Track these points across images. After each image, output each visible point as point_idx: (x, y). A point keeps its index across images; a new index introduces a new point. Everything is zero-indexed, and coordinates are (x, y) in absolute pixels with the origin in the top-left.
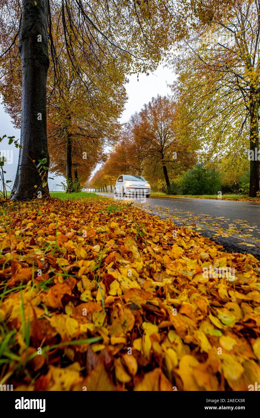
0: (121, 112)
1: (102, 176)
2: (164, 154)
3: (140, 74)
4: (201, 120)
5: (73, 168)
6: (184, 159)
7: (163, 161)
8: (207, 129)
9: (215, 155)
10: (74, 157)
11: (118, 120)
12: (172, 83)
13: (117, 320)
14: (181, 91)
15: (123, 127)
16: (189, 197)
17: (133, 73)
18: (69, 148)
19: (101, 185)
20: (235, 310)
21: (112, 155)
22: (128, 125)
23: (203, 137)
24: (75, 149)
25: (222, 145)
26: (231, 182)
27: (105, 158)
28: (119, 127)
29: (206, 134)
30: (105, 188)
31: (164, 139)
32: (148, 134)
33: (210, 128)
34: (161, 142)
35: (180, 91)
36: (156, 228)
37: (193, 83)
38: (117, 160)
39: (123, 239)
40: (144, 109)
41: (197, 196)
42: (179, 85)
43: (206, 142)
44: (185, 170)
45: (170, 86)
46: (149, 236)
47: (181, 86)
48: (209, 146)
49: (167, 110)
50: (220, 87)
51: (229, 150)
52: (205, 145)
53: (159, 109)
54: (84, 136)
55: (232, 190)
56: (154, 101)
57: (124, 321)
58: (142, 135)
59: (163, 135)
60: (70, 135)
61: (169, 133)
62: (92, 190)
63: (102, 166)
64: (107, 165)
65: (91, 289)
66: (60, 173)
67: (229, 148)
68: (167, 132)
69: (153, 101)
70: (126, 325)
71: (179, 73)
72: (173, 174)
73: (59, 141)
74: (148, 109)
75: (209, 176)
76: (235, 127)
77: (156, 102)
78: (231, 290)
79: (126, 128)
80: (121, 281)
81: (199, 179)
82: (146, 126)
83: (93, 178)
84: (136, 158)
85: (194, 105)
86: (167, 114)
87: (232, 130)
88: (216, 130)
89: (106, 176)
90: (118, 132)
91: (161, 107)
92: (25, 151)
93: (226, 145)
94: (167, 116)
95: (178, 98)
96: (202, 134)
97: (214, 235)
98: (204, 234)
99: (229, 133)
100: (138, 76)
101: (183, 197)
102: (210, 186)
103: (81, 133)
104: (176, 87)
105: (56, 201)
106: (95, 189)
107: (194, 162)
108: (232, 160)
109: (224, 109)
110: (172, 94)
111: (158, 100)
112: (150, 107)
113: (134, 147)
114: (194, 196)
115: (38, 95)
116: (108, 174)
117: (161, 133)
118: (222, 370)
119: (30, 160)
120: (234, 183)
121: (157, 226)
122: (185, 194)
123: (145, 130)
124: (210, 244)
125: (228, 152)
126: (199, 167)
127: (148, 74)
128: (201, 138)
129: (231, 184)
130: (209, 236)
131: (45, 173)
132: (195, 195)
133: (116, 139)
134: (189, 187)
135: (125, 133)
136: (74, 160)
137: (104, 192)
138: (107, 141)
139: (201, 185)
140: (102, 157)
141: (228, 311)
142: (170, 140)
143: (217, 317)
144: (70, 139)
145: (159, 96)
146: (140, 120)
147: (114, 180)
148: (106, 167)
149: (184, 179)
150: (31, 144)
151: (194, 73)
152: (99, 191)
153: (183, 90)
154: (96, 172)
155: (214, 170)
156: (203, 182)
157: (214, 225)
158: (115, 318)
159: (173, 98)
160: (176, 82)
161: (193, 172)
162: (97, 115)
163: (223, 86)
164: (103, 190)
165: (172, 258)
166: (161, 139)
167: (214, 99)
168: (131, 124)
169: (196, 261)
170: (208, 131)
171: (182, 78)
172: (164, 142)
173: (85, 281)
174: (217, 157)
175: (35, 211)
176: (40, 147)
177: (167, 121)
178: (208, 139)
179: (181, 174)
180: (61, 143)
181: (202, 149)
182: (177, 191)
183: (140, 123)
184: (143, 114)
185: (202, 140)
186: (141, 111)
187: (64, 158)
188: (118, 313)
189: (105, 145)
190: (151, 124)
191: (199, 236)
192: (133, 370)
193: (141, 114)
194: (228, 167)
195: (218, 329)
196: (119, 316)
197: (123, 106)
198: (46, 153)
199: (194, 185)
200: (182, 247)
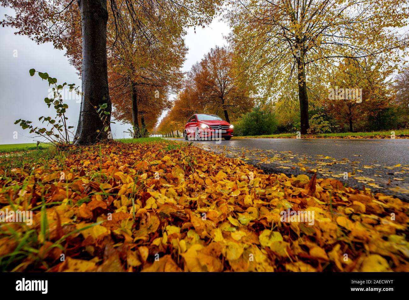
0: (183, 62)
1: (169, 122)
2: (225, 99)
3: (197, 27)
4: (255, 68)
5: (139, 116)
6: (243, 103)
7: (223, 106)
8: (261, 75)
9: (269, 99)
10: (140, 105)
11: (180, 69)
12: (228, 35)
13: (144, 225)
14: (236, 42)
15: (185, 75)
16: (249, 138)
17: (190, 26)
18: (135, 97)
19: (168, 131)
20: (253, 213)
21: (177, 102)
22: (190, 74)
23: (258, 83)
24: (140, 97)
25: (275, 90)
26: (286, 122)
27: (169, 105)
28: (181, 76)
29: (260, 80)
30: (171, 133)
31: (224, 86)
32: (209, 82)
33: (263, 75)
34: (221, 88)
35: (234, 42)
36: (208, 161)
37: (246, 35)
38: (181, 107)
39: (171, 169)
40: (204, 59)
41: (256, 136)
42: (234, 37)
43: (261, 87)
44: (244, 113)
45: (226, 38)
46: (199, 166)
47: (236, 38)
48: (263, 91)
49: (224, 59)
50: (270, 39)
51: (281, 94)
52: (260, 90)
53: (218, 59)
54: (149, 85)
55: (287, 129)
56: (213, 52)
57: (150, 225)
58: (203, 83)
59: (222, 82)
60: (135, 84)
61: (228, 80)
62: (160, 136)
63: (168, 113)
64: (172, 111)
65: (127, 205)
66: (127, 121)
67: (282, 92)
68: (226, 80)
69: (211, 52)
70: (151, 228)
71: (234, 26)
72: (234, 118)
73: (125, 91)
74: (208, 59)
75: (266, 118)
76: (285, 73)
77: (215, 53)
78: (256, 199)
79: (189, 77)
80: (158, 198)
81: (257, 121)
82: (206, 74)
83: (160, 125)
84: (199, 104)
85: (248, 54)
86: (225, 63)
87: (282, 76)
88: (269, 76)
89: (172, 122)
90: (180, 80)
91: (219, 57)
92: (86, 98)
93: (279, 90)
94: (225, 65)
95: (233, 48)
96: (257, 80)
97: (258, 163)
98: (250, 163)
99: (280, 79)
100: (195, 29)
101: (243, 138)
102: (267, 126)
103: (145, 82)
104: (231, 38)
105: (119, 144)
106: (163, 135)
107: (252, 105)
108: (285, 102)
109: (274, 57)
110: (228, 45)
111: (217, 50)
112: (210, 57)
113: (197, 94)
114: (253, 137)
115: (98, 45)
116: (173, 120)
117: (220, 80)
118: (226, 253)
119: (92, 106)
120: (289, 123)
121: (209, 159)
122: (245, 135)
123: (206, 78)
124: (252, 169)
125: (281, 96)
126: (257, 110)
127: (204, 27)
128: (256, 84)
129: (286, 124)
130: (253, 164)
131: (106, 118)
132: (254, 135)
133: (179, 86)
134: (249, 129)
135: (187, 82)
136: (140, 108)
137: (171, 137)
138: (170, 89)
139: (260, 126)
140: (167, 104)
141: (248, 214)
142: (229, 87)
143: (237, 219)
144: (135, 88)
145: (217, 47)
146: (201, 69)
147: (180, 126)
148: (171, 114)
149: (244, 122)
150: (92, 91)
151: (246, 25)
152: (167, 137)
153: (238, 41)
154: (162, 119)
155: (270, 112)
156: (261, 123)
157: (261, 156)
158: (143, 224)
159: (229, 49)
160: (231, 34)
161: (251, 115)
162: (158, 65)
163: (272, 37)
164: (170, 135)
165: (215, 181)
166: (221, 85)
167: (266, 48)
168: (193, 73)
169: (235, 182)
170: (262, 77)
171: (236, 31)
172: (224, 89)
173: (124, 199)
174: (271, 100)
175: (96, 153)
176: (101, 94)
177: (226, 69)
178: (263, 84)
179: (240, 117)
180: (127, 93)
181: (258, 94)
182: (238, 132)
183: (201, 72)
184: (204, 64)
185: (257, 85)
186: (201, 61)
187: (130, 107)
188: (146, 220)
189: (169, 93)
190: (211, 72)
191: (245, 164)
192: (144, 257)
193: (202, 64)
194: (281, 109)
195: (234, 226)
196: (146, 222)
197: (184, 56)
198: (108, 99)
199: (253, 127)
200: (227, 173)
